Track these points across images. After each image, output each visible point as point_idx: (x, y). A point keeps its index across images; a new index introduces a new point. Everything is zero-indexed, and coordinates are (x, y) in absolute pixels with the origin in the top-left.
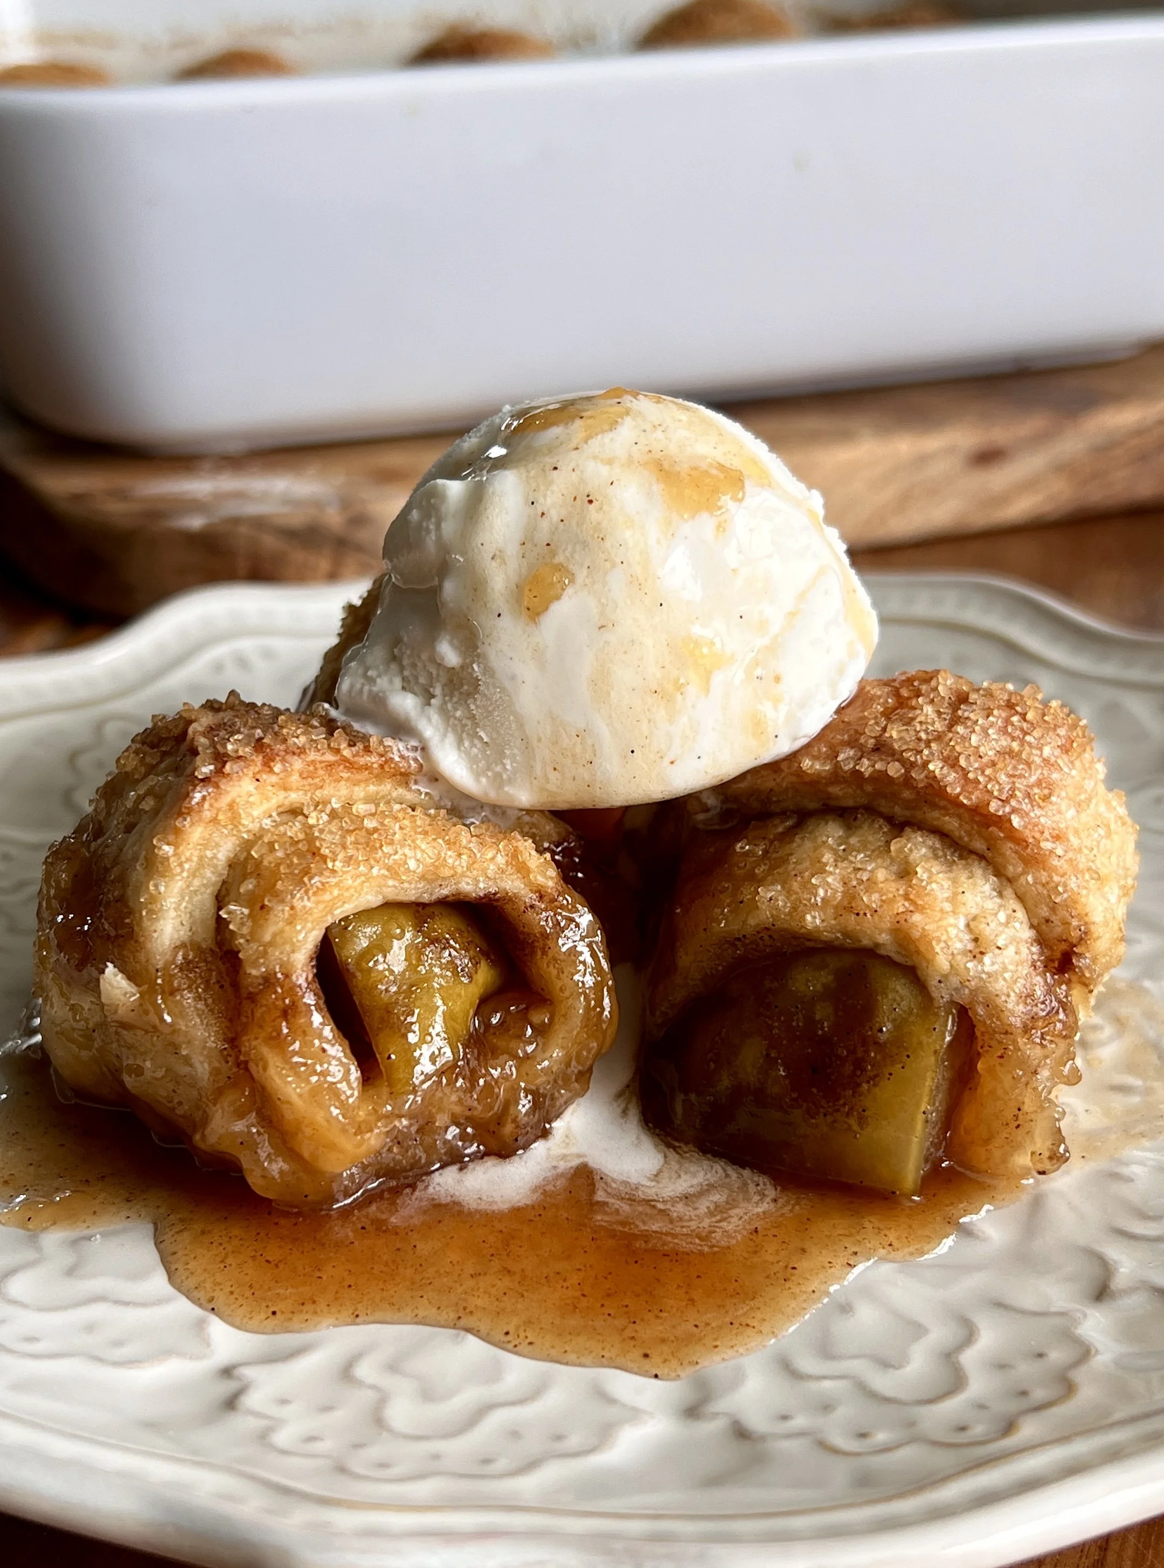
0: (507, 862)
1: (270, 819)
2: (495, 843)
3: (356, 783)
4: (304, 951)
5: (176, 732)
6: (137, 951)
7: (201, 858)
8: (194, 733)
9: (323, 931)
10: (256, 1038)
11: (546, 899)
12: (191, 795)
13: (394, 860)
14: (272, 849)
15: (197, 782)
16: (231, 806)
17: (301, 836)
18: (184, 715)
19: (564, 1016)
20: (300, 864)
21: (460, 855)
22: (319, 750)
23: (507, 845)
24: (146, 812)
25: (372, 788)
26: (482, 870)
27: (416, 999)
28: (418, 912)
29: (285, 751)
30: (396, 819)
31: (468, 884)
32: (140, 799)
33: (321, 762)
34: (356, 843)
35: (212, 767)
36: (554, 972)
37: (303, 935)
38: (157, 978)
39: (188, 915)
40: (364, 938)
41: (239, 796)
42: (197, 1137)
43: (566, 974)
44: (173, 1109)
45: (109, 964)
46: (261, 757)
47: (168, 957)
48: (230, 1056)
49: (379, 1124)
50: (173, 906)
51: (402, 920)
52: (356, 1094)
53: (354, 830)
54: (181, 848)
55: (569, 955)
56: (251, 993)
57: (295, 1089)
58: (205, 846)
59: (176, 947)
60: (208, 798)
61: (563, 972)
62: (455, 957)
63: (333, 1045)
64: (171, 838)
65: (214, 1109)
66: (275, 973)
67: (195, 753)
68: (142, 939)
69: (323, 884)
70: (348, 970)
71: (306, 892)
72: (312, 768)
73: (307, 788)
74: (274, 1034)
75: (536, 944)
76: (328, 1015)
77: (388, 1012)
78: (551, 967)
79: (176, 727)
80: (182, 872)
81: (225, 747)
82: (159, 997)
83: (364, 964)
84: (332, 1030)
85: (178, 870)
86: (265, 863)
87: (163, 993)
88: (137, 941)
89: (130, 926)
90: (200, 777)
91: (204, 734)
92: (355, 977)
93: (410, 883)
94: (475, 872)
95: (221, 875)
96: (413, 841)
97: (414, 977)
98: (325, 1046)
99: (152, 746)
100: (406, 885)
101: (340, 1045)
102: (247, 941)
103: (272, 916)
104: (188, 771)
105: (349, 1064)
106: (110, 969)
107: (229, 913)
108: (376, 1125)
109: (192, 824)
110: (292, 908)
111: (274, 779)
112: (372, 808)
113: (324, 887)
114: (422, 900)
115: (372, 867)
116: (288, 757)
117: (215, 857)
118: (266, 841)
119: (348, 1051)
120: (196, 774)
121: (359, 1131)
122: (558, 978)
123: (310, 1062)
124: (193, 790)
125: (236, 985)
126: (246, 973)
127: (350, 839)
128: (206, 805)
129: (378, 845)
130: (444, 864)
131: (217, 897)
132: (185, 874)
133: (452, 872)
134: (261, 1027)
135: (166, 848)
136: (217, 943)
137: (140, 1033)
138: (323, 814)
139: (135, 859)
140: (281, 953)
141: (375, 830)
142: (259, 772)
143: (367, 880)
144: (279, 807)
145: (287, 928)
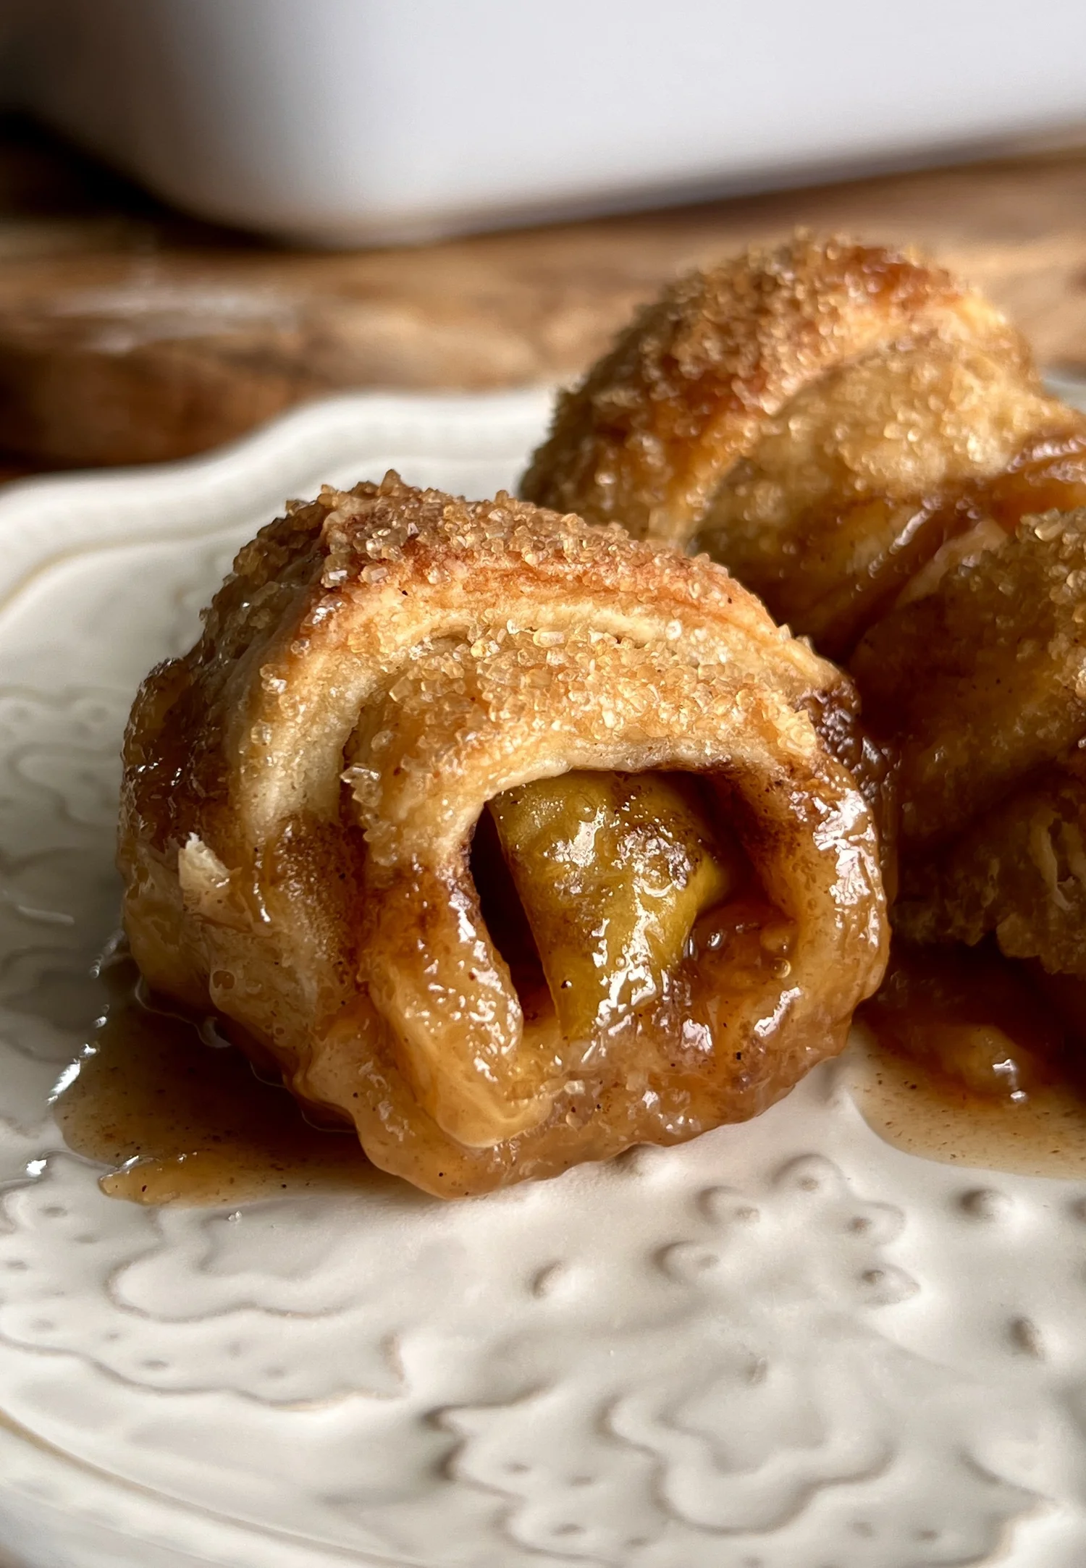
0: (746, 719)
1: (420, 647)
2: (730, 693)
3: (544, 601)
4: (452, 835)
5: (311, 524)
6: (231, 822)
7: (324, 698)
8: (330, 526)
9: (481, 808)
10: (380, 953)
11: (799, 774)
12: (313, 610)
13: (584, 712)
14: (417, 691)
15: (321, 593)
16: (367, 627)
17: (457, 673)
18: (322, 501)
19: (811, 942)
20: (453, 713)
21: (678, 708)
22: (492, 555)
23: (747, 696)
24: (259, 631)
25: (565, 609)
26: (710, 730)
27: (606, 906)
28: (618, 785)
29: (446, 554)
30: (592, 653)
31: (689, 748)
32: (254, 612)
33: (494, 571)
34: (533, 686)
35: (344, 573)
36: (802, 878)
37: (450, 813)
38: (255, 860)
39: (303, 776)
40: (539, 815)
41: (378, 614)
42: (298, 1079)
43: (818, 884)
44: (272, 1037)
45: (193, 835)
46: (411, 561)
47: (273, 832)
48: (347, 973)
49: (542, 1088)
50: (281, 762)
51: (594, 795)
52: (513, 1041)
53: (532, 668)
54: (296, 683)
55: (826, 858)
56: (377, 890)
57: (428, 1029)
58: (330, 682)
59: (283, 819)
60: (335, 615)
61: (814, 881)
62: (666, 850)
63: (486, 970)
64: (283, 668)
65: (322, 1044)
66: (412, 864)
67: (326, 551)
68: (237, 807)
69: (481, 743)
70: (514, 861)
71: (457, 754)
72: (481, 578)
73: (473, 605)
74: (406, 949)
75: (781, 836)
76: (483, 927)
77: (566, 921)
78: (799, 871)
79: (311, 516)
80: (296, 715)
81: (364, 546)
82: (257, 885)
83: (537, 855)
84: (486, 949)
85: (290, 713)
86: (406, 709)
87: (262, 880)
88: (231, 809)
89: (225, 787)
90: (327, 586)
91: (343, 529)
92: (525, 869)
93: (607, 744)
94: (700, 733)
95: (350, 721)
96: (613, 687)
97: (607, 875)
98: (475, 971)
99: (282, 542)
100: (601, 747)
101: (496, 970)
102: (376, 817)
103: (408, 785)
104: (313, 579)
105: (506, 999)
106: (194, 841)
107: (353, 777)
108: (537, 1087)
109: (313, 650)
110: (437, 774)
111: (427, 592)
112: (558, 636)
113: (481, 749)
114: (623, 769)
115: (552, 722)
116: (448, 563)
117: (341, 696)
118: (411, 678)
119: (507, 978)
120: (322, 582)
121: (514, 1096)
122: (808, 887)
123: (451, 991)
124: (316, 605)
125: (360, 877)
126: (372, 862)
127: (525, 680)
128: (332, 625)
129: (562, 691)
130: (656, 720)
131: (344, 751)
132: (299, 719)
133: (666, 731)
134: (389, 938)
135: (276, 682)
136: (341, 815)
137: (231, 932)
138: (491, 643)
139: (238, 695)
140: (421, 836)
141: (561, 668)
142: (407, 581)
143: (543, 739)
144: (433, 630)
145: (430, 802)
